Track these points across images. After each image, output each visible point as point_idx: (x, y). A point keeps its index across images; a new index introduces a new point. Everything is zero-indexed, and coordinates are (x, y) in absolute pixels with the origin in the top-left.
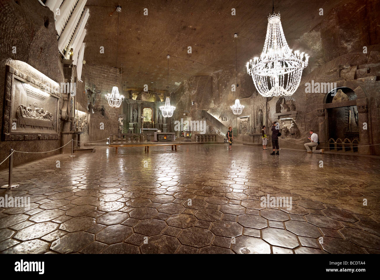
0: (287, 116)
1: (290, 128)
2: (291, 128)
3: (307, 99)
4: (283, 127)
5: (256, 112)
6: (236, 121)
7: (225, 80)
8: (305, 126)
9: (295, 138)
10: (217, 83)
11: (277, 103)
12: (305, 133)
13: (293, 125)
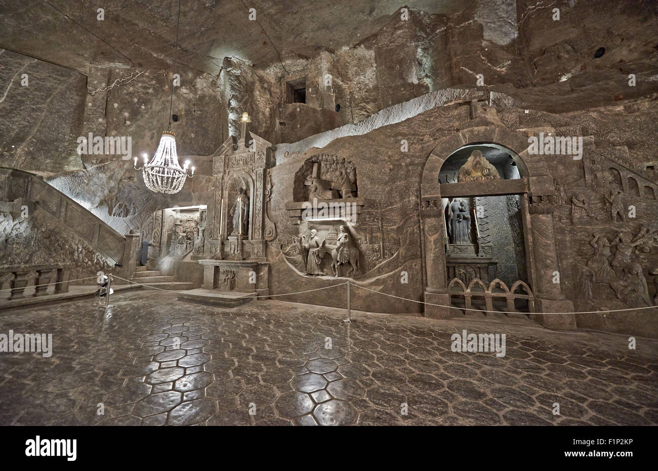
1: (336, 247)
2: (339, 248)
3: (392, 166)
4: (313, 242)
6: (160, 220)
7: (133, 94)
8: (383, 243)
9: (350, 276)
10: (103, 98)
11: (297, 172)
12: (382, 263)
13: (346, 237)
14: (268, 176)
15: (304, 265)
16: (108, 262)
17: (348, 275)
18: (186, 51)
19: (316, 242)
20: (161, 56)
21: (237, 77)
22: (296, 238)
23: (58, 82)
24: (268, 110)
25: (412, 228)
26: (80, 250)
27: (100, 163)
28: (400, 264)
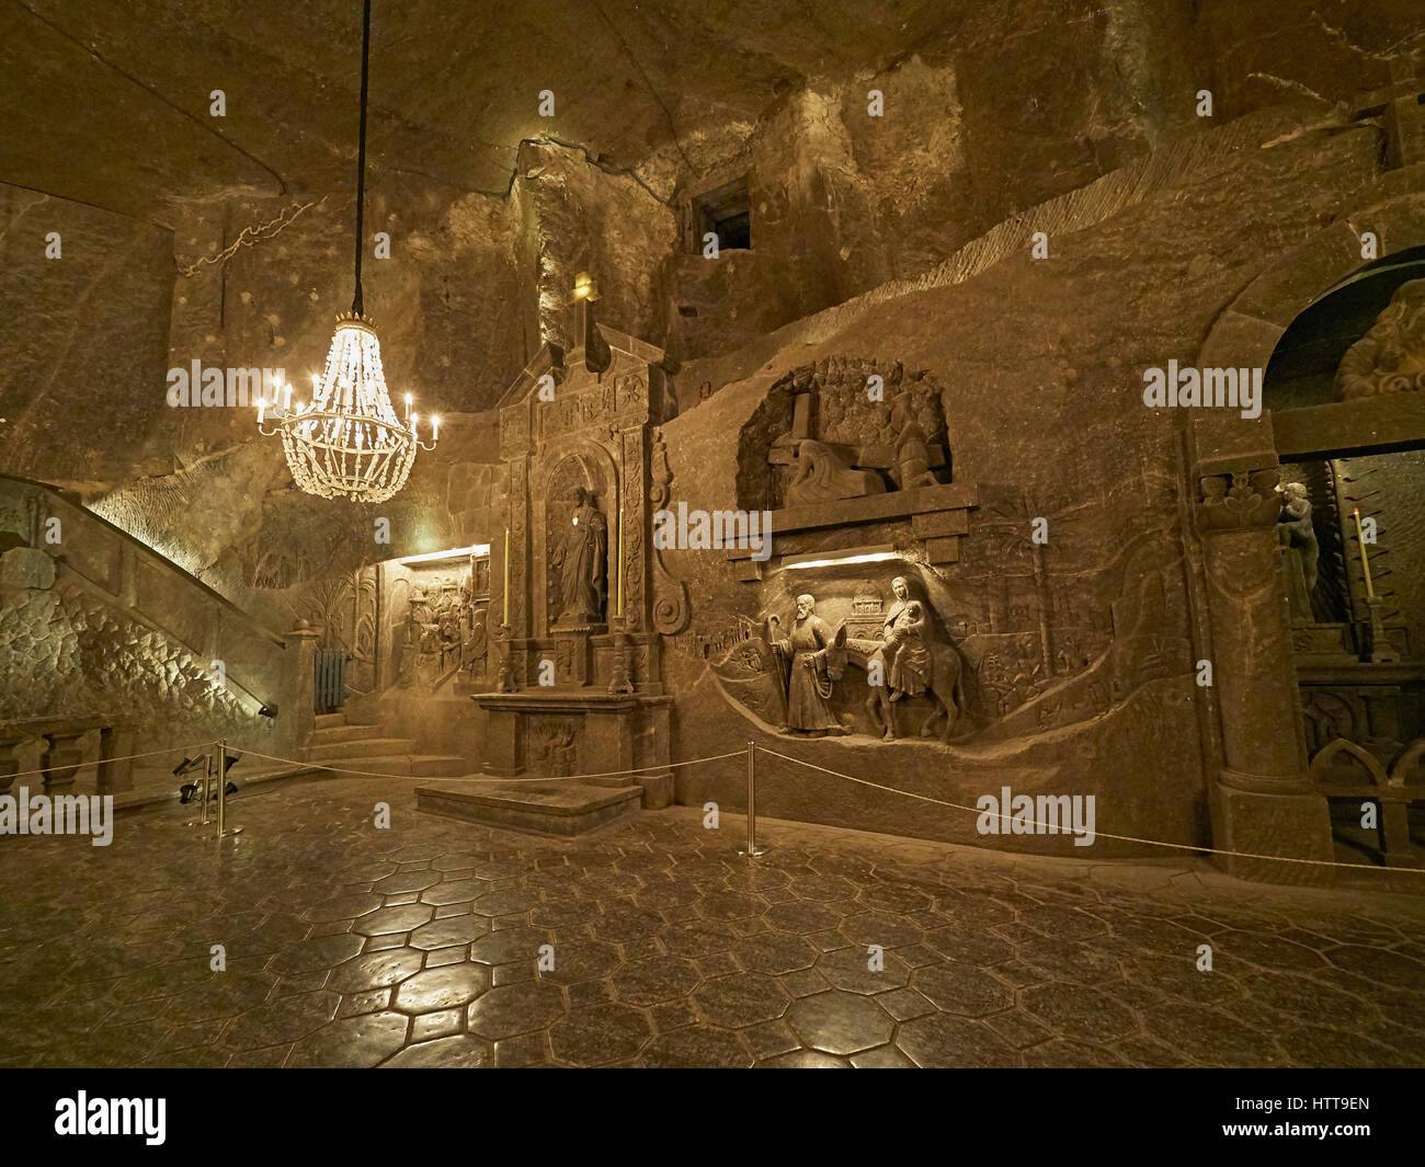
0: (858, 532)
1: (884, 644)
2: (893, 647)
3: (1072, 373)
4: (804, 634)
5: (549, 510)
6: (372, 590)
7: (289, 262)
8: (1049, 626)
9: (934, 736)
10: (214, 281)
11: (747, 426)
12: (1050, 692)
13: (915, 613)
14: (658, 446)
15: (779, 703)
16: (244, 707)
17: (925, 732)
18: (416, 129)
19: (816, 633)
20: (351, 152)
21: (556, 193)
22: (751, 623)
23: (104, 250)
24: (644, 278)
25: (1154, 573)
26: (173, 677)
27: (215, 449)
28: (1117, 695)
